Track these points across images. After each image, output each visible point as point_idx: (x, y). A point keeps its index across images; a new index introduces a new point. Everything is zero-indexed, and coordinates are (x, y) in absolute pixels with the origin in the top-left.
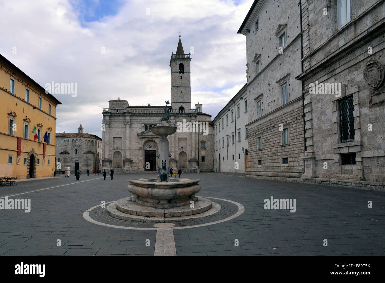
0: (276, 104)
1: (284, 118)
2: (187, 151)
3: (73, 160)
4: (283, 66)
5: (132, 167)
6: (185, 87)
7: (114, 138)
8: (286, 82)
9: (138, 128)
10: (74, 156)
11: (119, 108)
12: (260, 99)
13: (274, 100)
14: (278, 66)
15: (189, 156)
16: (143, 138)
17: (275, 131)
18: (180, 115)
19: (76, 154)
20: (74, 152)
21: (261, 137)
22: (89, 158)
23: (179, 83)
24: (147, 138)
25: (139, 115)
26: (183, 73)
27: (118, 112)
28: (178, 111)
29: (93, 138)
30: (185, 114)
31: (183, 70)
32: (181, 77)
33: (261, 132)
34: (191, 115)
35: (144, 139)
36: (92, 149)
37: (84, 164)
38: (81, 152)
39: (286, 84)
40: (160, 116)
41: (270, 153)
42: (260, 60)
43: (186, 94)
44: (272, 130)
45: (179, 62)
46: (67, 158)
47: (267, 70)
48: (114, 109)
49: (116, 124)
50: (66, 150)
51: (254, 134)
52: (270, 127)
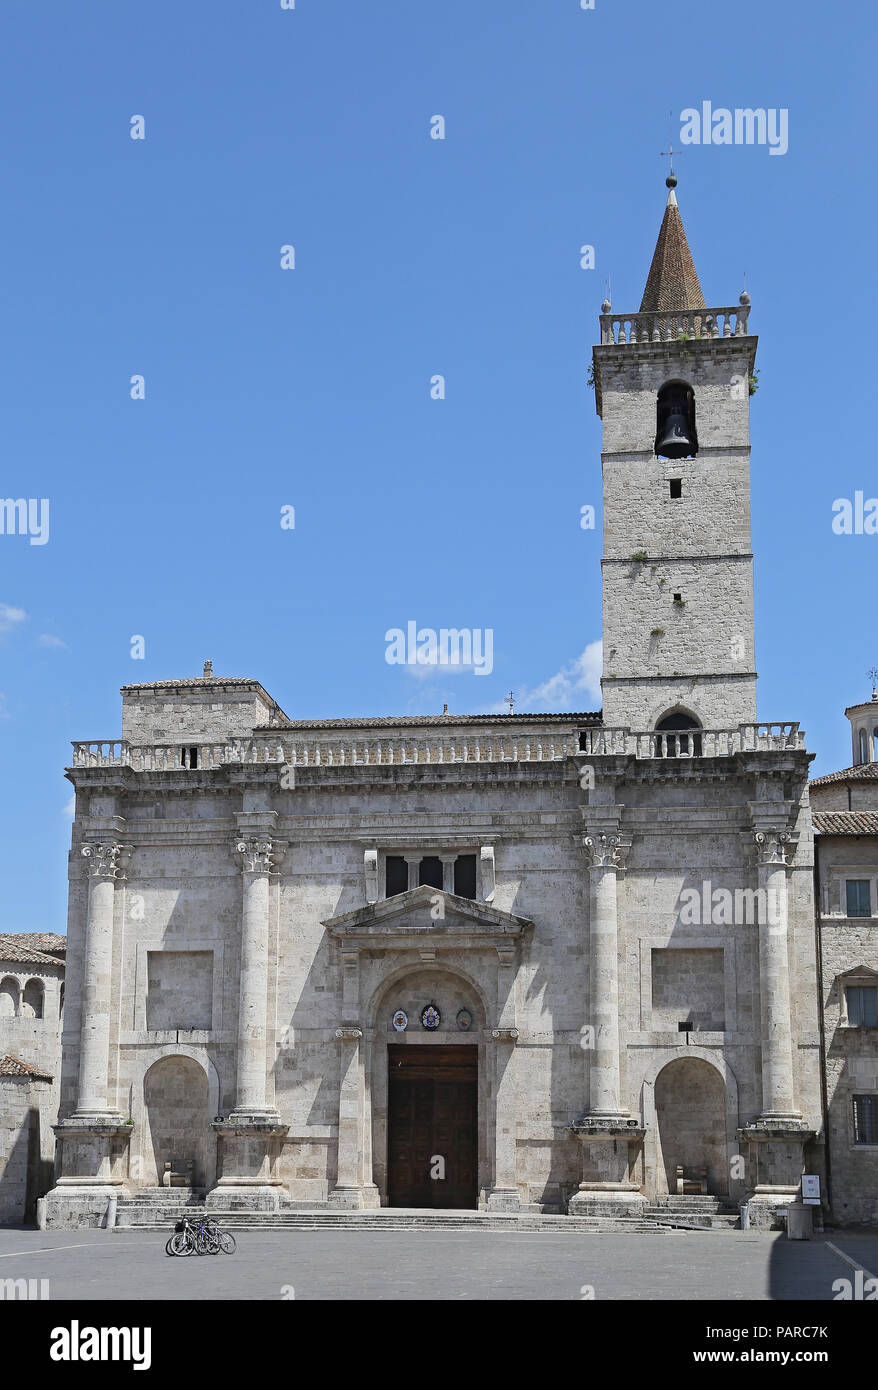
5: (285, 1178)
6: (708, 557)
7: (150, 954)
9: (337, 884)
11: (198, 739)
16: (373, 954)
18: (662, 771)
23: (653, 531)
24: (404, 952)
25: (342, 782)
26: (691, 450)
27: (184, 763)
29: (41, 966)
30: (701, 763)
31: (690, 430)
32: (676, 488)
34: (750, 768)
35: (377, 962)
40: (500, 784)
45: (659, 374)
48: (154, 743)
49: (171, 854)
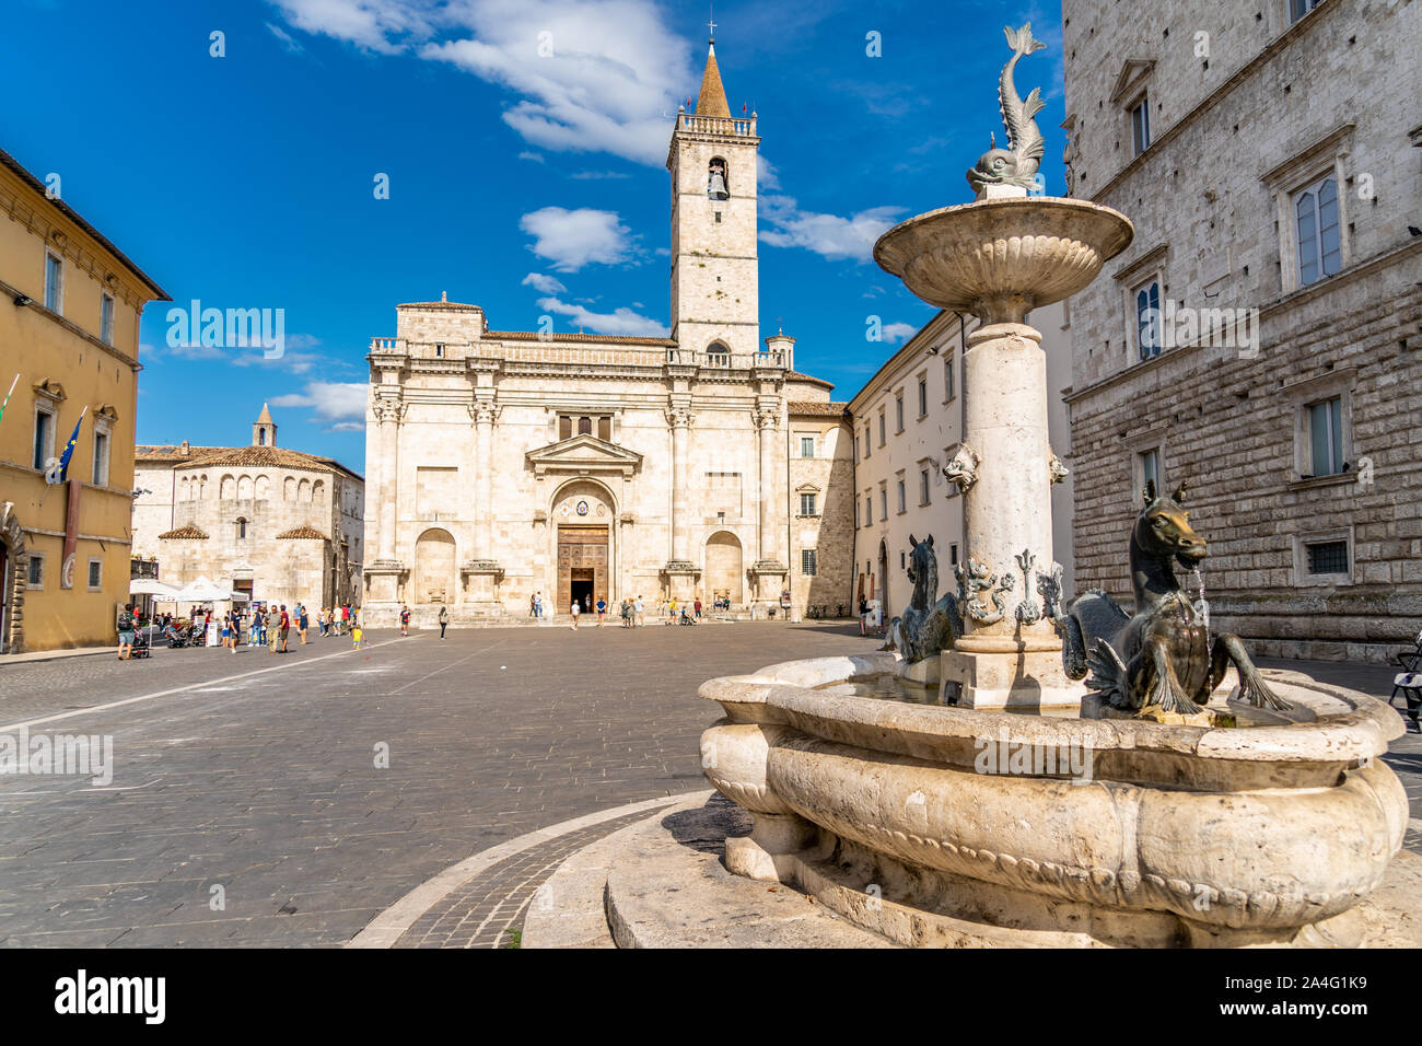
0: (1256, 285)
1: (1313, 349)
2: (739, 528)
3: (226, 566)
4: (1306, 95)
5: (502, 599)
6: (735, 258)
7: (418, 468)
8: (1324, 168)
9: (530, 430)
10: (229, 552)
11: (445, 340)
12: (1148, 272)
13: (1246, 269)
14: (1272, 101)
15: (749, 548)
16: (551, 472)
17: (1250, 417)
18: (713, 375)
19: (241, 542)
20: (232, 531)
21: (1156, 450)
22: (304, 559)
23: (707, 240)
24: (571, 471)
25: (535, 371)
26: (727, 196)
27: (439, 354)
28: (705, 358)
29: (323, 471)
30: (733, 371)
31: (726, 185)
32: (718, 217)
33: (1154, 426)
34: (759, 376)
35: (556, 477)
36: (315, 519)
37: (278, 585)
38: (266, 532)
39: (1319, 184)
41: (1219, 522)
42: (1150, 90)
43: (738, 286)
44: (1233, 412)
45: (710, 151)
46: (197, 557)
47: (1195, 130)
48: (420, 341)
49: (431, 409)
50: (192, 523)
51: (1116, 439)
52: (1220, 397)
